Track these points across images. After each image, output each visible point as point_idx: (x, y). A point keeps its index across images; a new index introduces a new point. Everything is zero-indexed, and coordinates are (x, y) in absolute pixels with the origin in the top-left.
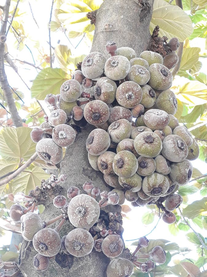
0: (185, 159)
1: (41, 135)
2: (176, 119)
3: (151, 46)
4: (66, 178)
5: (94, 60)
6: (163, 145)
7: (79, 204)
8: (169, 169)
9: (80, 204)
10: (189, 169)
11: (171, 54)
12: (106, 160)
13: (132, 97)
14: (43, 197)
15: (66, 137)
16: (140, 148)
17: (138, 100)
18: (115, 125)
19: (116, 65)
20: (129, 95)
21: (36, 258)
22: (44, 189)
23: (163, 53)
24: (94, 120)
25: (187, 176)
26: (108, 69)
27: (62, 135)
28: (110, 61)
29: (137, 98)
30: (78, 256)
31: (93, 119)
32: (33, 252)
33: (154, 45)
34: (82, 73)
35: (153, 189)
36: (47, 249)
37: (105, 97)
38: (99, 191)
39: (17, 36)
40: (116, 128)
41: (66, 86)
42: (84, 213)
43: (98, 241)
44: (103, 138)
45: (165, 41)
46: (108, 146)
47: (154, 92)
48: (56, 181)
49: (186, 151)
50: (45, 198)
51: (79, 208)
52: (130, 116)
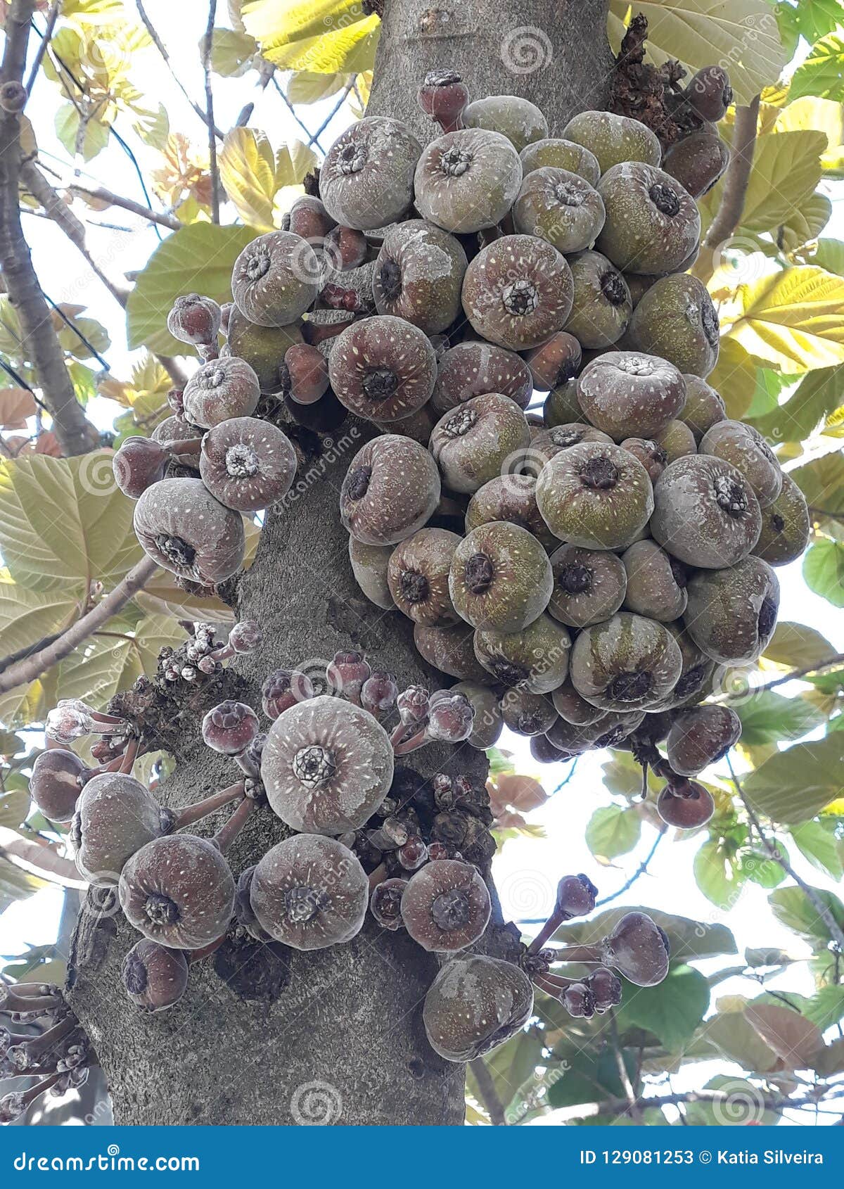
0: (746, 555)
1: (155, 468)
2: (713, 392)
3: (612, 101)
4: (256, 636)
5: (372, 150)
6: (656, 498)
7: (307, 737)
8: (683, 598)
9: (314, 737)
10: (762, 598)
11: (699, 136)
12: (424, 562)
13: (529, 302)
14: (168, 717)
15: (255, 472)
16: (563, 507)
17: (553, 313)
18: (459, 420)
19: (461, 166)
20: (515, 293)
21: (135, 957)
22: (168, 683)
23: (666, 132)
24: (372, 398)
25: (754, 622)
26: (430, 187)
27: (239, 461)
28: (436, 154)
29: (552, 307)
30: (302, 943)
31: (367, 397)
32: (122, 935)
33: (626, 99)
34: (321, 207)
35: (617, 679)
36: (176, 916)
37: (419, 302)
38: (394, 686)
39: (77, 91)
40: (464, 432)
41: (256, 258)
42: (326, 772)
43: (386, 888)
44: (409, 470)
45: (673, 83)
46: (432, 507)
47: (622, 281)
48: (219, 652)
49: (750, 523)
50: (176, 723)
51: (306, 751)
52: (520, 383)
